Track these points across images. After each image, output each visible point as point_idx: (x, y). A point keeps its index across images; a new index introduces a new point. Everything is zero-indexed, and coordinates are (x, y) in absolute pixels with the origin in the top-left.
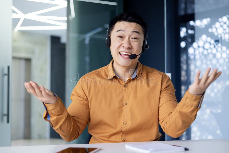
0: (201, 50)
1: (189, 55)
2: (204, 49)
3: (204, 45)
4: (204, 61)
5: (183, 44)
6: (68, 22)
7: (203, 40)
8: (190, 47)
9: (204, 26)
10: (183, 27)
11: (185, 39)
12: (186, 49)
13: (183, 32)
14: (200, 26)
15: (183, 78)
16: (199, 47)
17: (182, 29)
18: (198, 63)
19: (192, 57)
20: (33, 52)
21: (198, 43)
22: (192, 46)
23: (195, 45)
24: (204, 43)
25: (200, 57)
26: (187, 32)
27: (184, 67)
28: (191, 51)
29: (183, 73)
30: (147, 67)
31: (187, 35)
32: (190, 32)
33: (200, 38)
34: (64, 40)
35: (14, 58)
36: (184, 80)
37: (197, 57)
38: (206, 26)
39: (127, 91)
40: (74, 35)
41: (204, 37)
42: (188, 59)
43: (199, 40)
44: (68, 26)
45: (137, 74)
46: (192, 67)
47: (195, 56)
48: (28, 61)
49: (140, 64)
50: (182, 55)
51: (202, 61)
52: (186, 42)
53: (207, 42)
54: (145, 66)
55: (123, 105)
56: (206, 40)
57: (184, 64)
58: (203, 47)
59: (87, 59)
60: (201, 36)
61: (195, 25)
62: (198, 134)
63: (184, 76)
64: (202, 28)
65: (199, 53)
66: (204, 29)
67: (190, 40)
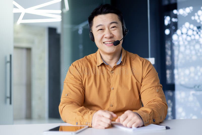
0: (184, 36)
1: (173, 41)
2: (188, 35)
3: (187, 32)
4: (188, 47)
5: (167, 32)
6: (62, 14)
7: (186, 27)
8: (174, 34)
9: (187, 15)
10: (167, 16)
11: (169, 27)
12: (170, 36)
13: (167, 21)
14: (183, 14)
15: (168, 63)
16: (182, 34)
17: (166, 18)
18: (182, 49)
19: (176, 43)
20: (33, 42)
21: (181, 30)
22: (176, 33)
23: (179, 32)
24: (188, 30)
25: (184, 43)
26: (171, 20)
27: (169, 52)
28: (175, 37)
29: (168, 58)
30: (130, 53)
31: (171, 23)
32: (174, 20)
33: (183, 26)
34: (59, 31)
35: (16, 48)
36: (169, 64)
37: (181, 43)
38: (189, 14)
39: (113, 77)
40: (67, 26)
41: (187, 24)
42: (172, 45)
43: (182, 27)
44: (62, 18)
45: (122, 61)
46: (176, 53)
47: (179, 42)
48: (29, 50)
49: (124, 51)
50: (166, 41)
51: (185, 46)
52: (170, 29)
53: (190, 29)
54: (128, 52)
55: (111, 89)
56: (189, 27)
57: (168, 49)
58: (187, 34)
59: (81, 47)
60: (184, 24)
61: (178, 14)
62: (183, 114)
63: (169, 62)
64: (185, 16)
65: (183, 39)
66: (187, 16)
67: (173, 28)
